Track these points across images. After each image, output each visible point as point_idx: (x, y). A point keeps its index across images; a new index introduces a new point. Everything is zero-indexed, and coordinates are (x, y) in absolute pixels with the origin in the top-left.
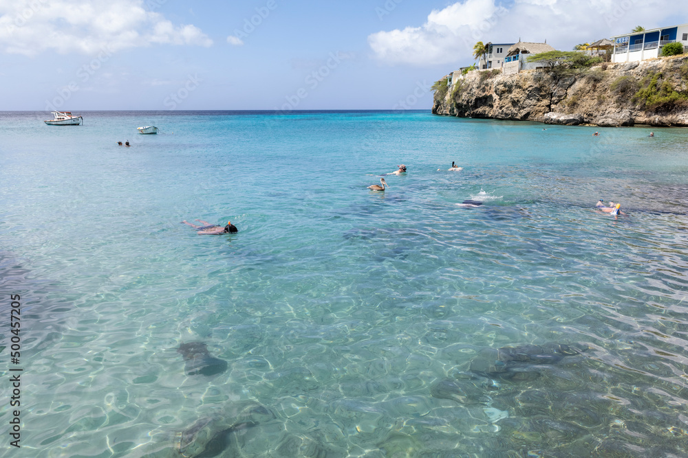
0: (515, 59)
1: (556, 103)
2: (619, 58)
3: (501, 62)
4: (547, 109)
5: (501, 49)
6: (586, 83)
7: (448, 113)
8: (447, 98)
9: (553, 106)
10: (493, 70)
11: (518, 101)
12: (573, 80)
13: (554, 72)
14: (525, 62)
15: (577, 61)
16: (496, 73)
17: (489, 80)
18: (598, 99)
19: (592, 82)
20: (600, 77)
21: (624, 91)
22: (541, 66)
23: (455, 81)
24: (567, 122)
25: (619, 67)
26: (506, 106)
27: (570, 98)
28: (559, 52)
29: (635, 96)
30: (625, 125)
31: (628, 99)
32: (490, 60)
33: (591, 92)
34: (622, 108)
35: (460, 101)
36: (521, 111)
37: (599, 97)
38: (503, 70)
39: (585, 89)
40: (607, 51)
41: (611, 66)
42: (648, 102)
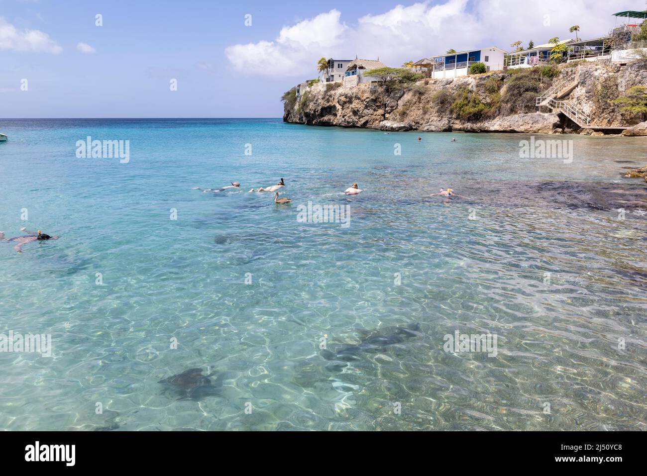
0: (353, 73)
1: (389, 113)
2: (437, 75)
3: (342, 76)
4: (383, 117)
5: (341, 65)
6: (412, 96)
7: (298, 121)
8: (296, 107)
9: (387, 115)
10: (335, 84)
11: (358, 110)
12: (402, 93)
13: (387, 85)
14: (362, 76)
15: (405, 77)
16: (338, 85)
17: (333, 92)
19: (418, 95)
20: (423, 91)
21: (442, 102)
22: (376, 80)
23: (302, 92)
24: (399, 129)
25: (438, 82)
26: (348, 115)
27: (400, 108)
28: (389, 69)
29: (452, 107)
30: (445, 131)
31: (446, 110)
32: (332, 74)
33: (417, 103)
34: (442, 117)
35: (308, 111)
36: (361, 119)
37: (424, 108)
38: (344, 84)
39: (412, 100)
40: (428, 68)
41: (431, 82)
42: (461, 112)
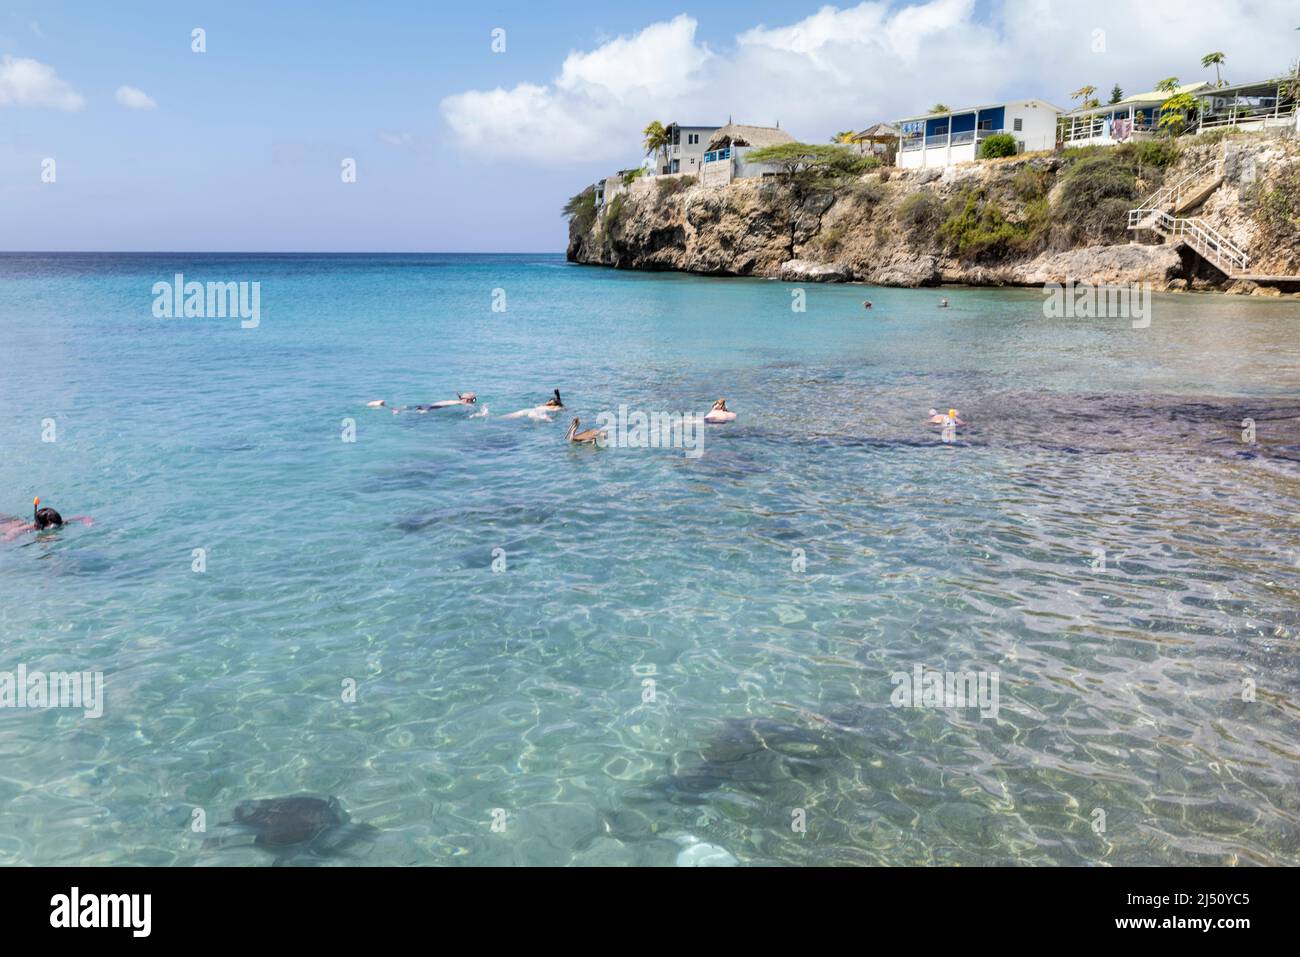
0: (722, 156)
1: (803, 243)
3: (696, 162)
4: (787, 254)
5: (697, 137)
6: (854, 205)
7: (599, 260)
8: (597, 230)
9: (797, 249)
10: (683, 178)
11: (732, 237)
12: (830, 199)
13: (796, 182)
14: (742, 161)
15: (837, 164)
16: (689, 182)
17: (676, 197)
18: (877, 236)
19: (865, 204)
20: (878, 196)
21: (920, 221)
22: (771, 171)
23: (610, 196)
24: (825, 279)
25: (910, 176)
26: (711, 248)
27: (826, 233)
28: (802, 146)
29: (941, 231)
30: (925, 284)
31: (928, 237)
32: (676, 158)
33: (864, 221)
34: (919, 254)
35: (622, 238)
36: (739, 257)
37: (879, 232)
38: (701, 178)
39: (853, 216)
40: (888, 146)
41: (895, 175)
42: (962, 242)
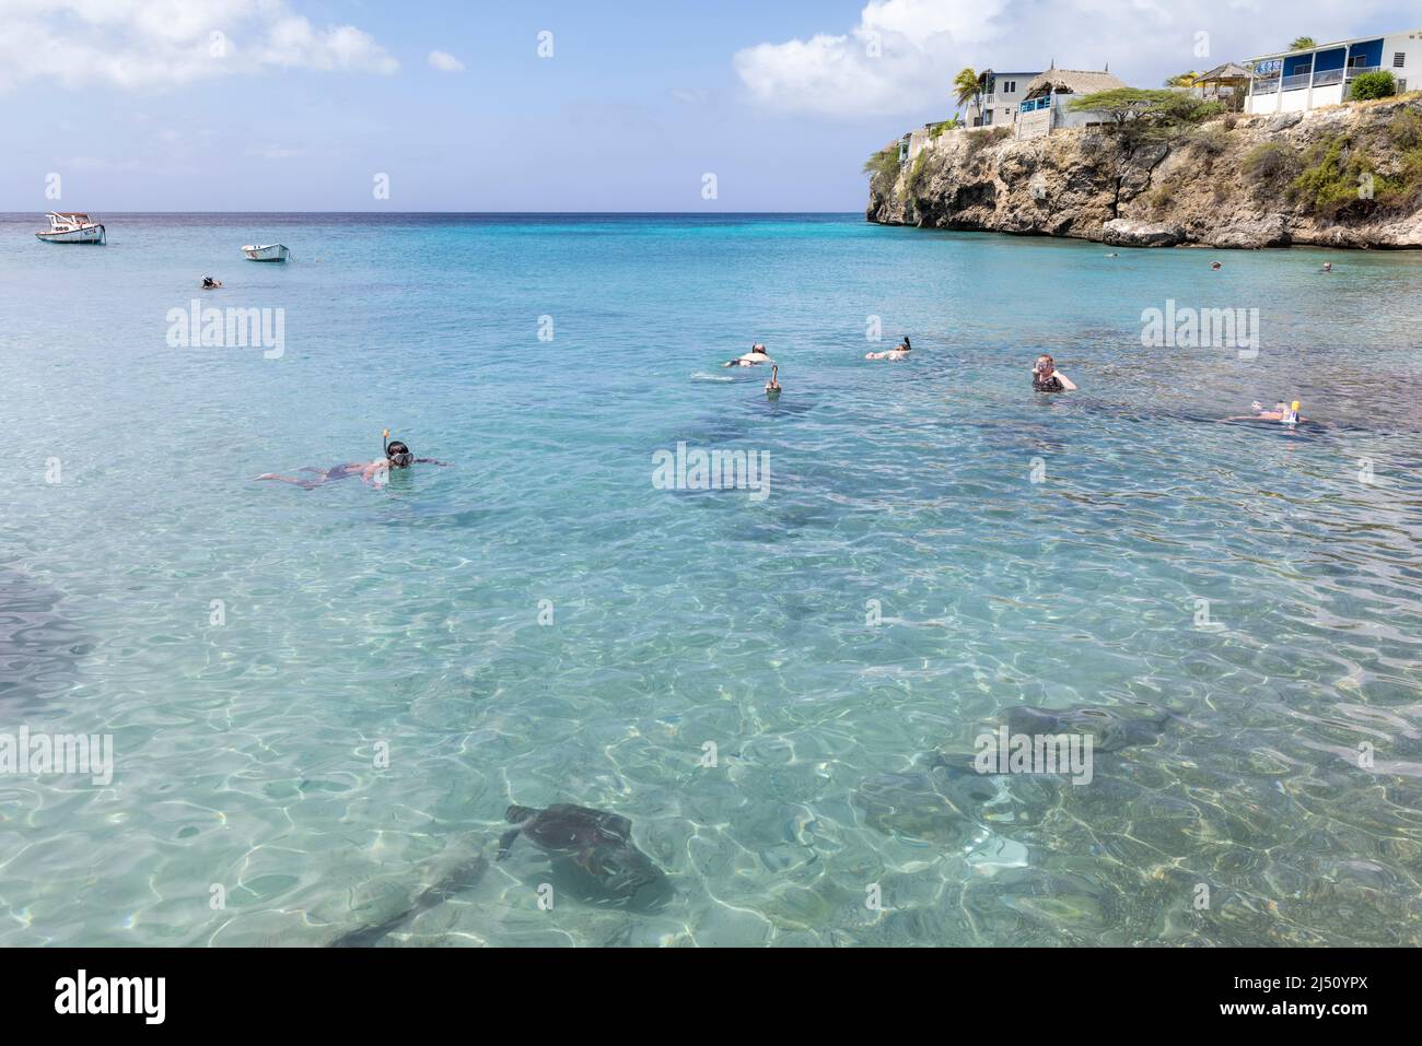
0: (1042, 104)
1: (1128, 200)
2: (1261, 105)
3: (1012, 112)
4: (1109, 213)
5: (1013, 84)
6: (1190, 157)
7: (901, 220)
8: (899, 187)
9: (1121, 207)
10: (997, 130)
11: (1048, 194)
12: (1164, 151)
13: (1125, 133)
14: (1063, 111)
15: (1173, 111)
16: (1003, 134)
17: (988, 151)
18: (1216, 191)
19: (1204, 156)
20: (1220, 146)
21: (1270, 174)
22: (1096, 120)
23: (914, 152)
24: (1151, 241)
25: (1260, 123)
26: (1023, 206)
27: (1157, 189)
28: (1134, 91)
29: (1293, 186)
30: (1272, 245)
31: (1278, 192)
32: (989, 107)
33: (1202, 175)
34: (1266, 211)
35: (926, 195)
36: (1055, 216)
37: (1218, 187)
38: (1016, 130)
39: (1189, 169)
40: (1236, 89)
41: (1243, 121)
42: (1320, 198)
